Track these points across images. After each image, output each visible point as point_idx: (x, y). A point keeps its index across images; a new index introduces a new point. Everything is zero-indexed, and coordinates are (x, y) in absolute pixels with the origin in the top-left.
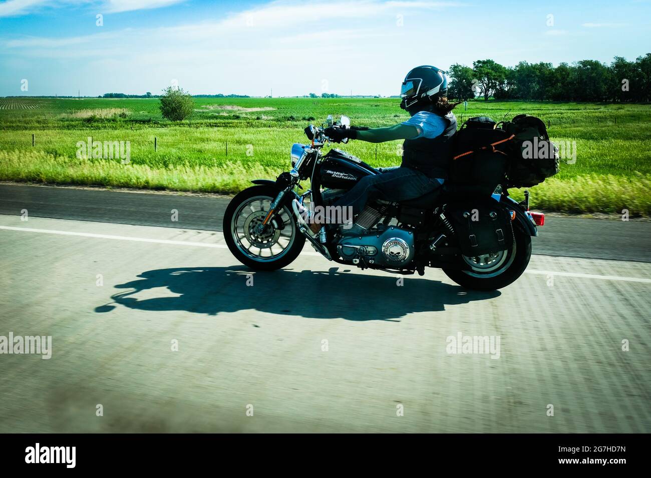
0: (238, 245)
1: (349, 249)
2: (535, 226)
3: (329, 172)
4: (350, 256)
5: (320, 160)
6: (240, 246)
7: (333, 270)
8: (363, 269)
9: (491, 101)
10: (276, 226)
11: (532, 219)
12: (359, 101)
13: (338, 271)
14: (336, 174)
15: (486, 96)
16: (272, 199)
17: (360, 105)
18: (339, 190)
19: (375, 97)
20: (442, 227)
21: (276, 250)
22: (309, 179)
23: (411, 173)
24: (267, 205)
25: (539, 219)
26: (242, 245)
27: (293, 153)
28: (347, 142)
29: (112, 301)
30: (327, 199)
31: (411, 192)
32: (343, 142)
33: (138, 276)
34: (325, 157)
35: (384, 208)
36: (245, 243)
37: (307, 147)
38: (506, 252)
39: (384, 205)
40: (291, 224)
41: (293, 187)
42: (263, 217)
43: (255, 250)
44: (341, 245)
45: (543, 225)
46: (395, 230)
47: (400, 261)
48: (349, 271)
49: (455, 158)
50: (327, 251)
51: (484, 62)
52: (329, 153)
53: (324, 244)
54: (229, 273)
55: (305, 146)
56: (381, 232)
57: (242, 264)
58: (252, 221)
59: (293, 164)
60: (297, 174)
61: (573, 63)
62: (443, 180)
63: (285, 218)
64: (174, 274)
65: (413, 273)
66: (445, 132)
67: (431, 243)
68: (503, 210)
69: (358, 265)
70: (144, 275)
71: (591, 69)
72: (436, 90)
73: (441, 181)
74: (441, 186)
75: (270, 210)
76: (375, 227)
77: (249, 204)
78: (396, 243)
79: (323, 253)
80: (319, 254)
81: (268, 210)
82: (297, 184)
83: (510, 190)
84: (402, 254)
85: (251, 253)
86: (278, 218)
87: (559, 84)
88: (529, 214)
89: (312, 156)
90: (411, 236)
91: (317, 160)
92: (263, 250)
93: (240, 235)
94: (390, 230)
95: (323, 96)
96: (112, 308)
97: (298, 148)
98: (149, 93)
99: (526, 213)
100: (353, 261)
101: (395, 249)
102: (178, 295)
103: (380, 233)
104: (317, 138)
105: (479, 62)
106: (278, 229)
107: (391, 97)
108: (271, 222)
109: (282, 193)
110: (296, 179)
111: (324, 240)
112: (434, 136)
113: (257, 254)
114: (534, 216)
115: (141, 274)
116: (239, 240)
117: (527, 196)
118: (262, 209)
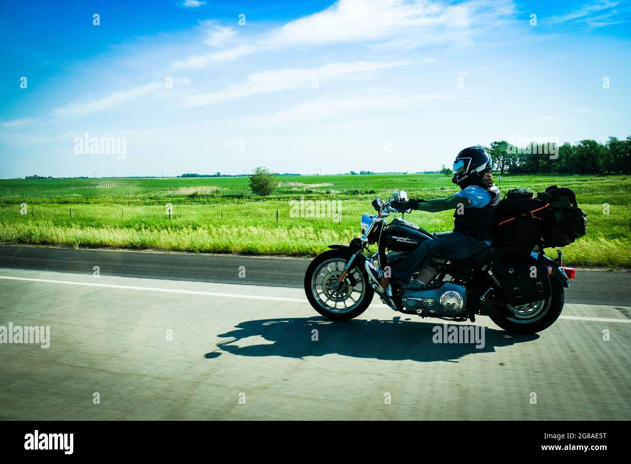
0: (317, 299)
1: (412, 301)
2: (567, 279)
3: (394, 237)
4: (413, 307)
5: (385, 228)
6: (319, 300)
7: (396, 319)
8: (423, 318)
9: (507, 175)
10: (349, 283)
11: (564, 273)
12: (396, 177)
13: (401, 320)
14: (400, 239)
15: (502, 170)
16: (345, 260)
17: (399, 180)
18: (402, 252)
19: (404, 173)
20: (489, 282)
21: (349, 303)
22: (376, 243)
23: (463, 237)
24: (341, 265)
25: (570, 273)
26: (321, 299)
27: (363, 222)
28: (410, 212)
29: (218, 348)
30: (392, 260)
31: (463, 253)
32: (407, 212)
33: (236, 327)
34: (389, 225)
35: (440, 266)
36: (323, 297)
37: (375, 217)
38: (543, 302)
39: (440, 264)
40: (361, 281)
41: (362, 251)
42: (338, 276)
43: (331, 303)
44: (406, 298)
45: (574, 278)
46: (451, 284)
47: (456, 310)
48: (410, 319)
49: (500, 224)
50: (393, 303)
51: (499, 143)
52: (393, 221)
53: (391, 297)
54: (310, 323)
55: (373, 216)
56: (438, 286)
57: (321, 315)
58: (330, 280)
59: (363, 232)
60: (367, 240)
61: (575, 143)
62: (490, 242)
63: (356, 276)
64: (265, 324)
65: (465, 320)
66: (492, 202)
67: (481, 295)
68: (542, 266)
69: (420, 315)
70: (240, 325)
71: (590, 147)
72: (483, 167)
73: (488, 243)
74: (489, 248)
75: (344, 270)
76: (432, 282)
77: (326, 265)
78: (452, 296)
79: (390, 304)
80: (386, 306)
81: (342, 270)
82: (366, 248)
83: (545, 250)
84: (457, 304)
85: (328, 306)
86: (351, 277)
87: (563, 160)
88: (562, 269)
89: (379, 224)
90: (463, 289)
91: (383, 228)
92: (338, 303)
93: (319, 291)
94: (446, 285)
95: (361, 173)
96: (219, 354)
97: (367, 218)
98: (219, 173)
99: (560, 268)
100: (416, 311)
101: (451, 301)
102: (272, 342)
103: (437, 288)
104: (383, 209)
105: (495, 143)
106: (351, 285)
107: (417, 173)
108: (345, 280)
109: (354, 256)
110: (365, 243)
111: (390, 294)
112: (482, 206)
113: (333, 306)
114: (566, 271)
115: (237, 325)
116: (318, 295)
117: (560, 254)
118: (337, 270)
